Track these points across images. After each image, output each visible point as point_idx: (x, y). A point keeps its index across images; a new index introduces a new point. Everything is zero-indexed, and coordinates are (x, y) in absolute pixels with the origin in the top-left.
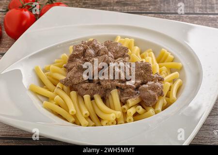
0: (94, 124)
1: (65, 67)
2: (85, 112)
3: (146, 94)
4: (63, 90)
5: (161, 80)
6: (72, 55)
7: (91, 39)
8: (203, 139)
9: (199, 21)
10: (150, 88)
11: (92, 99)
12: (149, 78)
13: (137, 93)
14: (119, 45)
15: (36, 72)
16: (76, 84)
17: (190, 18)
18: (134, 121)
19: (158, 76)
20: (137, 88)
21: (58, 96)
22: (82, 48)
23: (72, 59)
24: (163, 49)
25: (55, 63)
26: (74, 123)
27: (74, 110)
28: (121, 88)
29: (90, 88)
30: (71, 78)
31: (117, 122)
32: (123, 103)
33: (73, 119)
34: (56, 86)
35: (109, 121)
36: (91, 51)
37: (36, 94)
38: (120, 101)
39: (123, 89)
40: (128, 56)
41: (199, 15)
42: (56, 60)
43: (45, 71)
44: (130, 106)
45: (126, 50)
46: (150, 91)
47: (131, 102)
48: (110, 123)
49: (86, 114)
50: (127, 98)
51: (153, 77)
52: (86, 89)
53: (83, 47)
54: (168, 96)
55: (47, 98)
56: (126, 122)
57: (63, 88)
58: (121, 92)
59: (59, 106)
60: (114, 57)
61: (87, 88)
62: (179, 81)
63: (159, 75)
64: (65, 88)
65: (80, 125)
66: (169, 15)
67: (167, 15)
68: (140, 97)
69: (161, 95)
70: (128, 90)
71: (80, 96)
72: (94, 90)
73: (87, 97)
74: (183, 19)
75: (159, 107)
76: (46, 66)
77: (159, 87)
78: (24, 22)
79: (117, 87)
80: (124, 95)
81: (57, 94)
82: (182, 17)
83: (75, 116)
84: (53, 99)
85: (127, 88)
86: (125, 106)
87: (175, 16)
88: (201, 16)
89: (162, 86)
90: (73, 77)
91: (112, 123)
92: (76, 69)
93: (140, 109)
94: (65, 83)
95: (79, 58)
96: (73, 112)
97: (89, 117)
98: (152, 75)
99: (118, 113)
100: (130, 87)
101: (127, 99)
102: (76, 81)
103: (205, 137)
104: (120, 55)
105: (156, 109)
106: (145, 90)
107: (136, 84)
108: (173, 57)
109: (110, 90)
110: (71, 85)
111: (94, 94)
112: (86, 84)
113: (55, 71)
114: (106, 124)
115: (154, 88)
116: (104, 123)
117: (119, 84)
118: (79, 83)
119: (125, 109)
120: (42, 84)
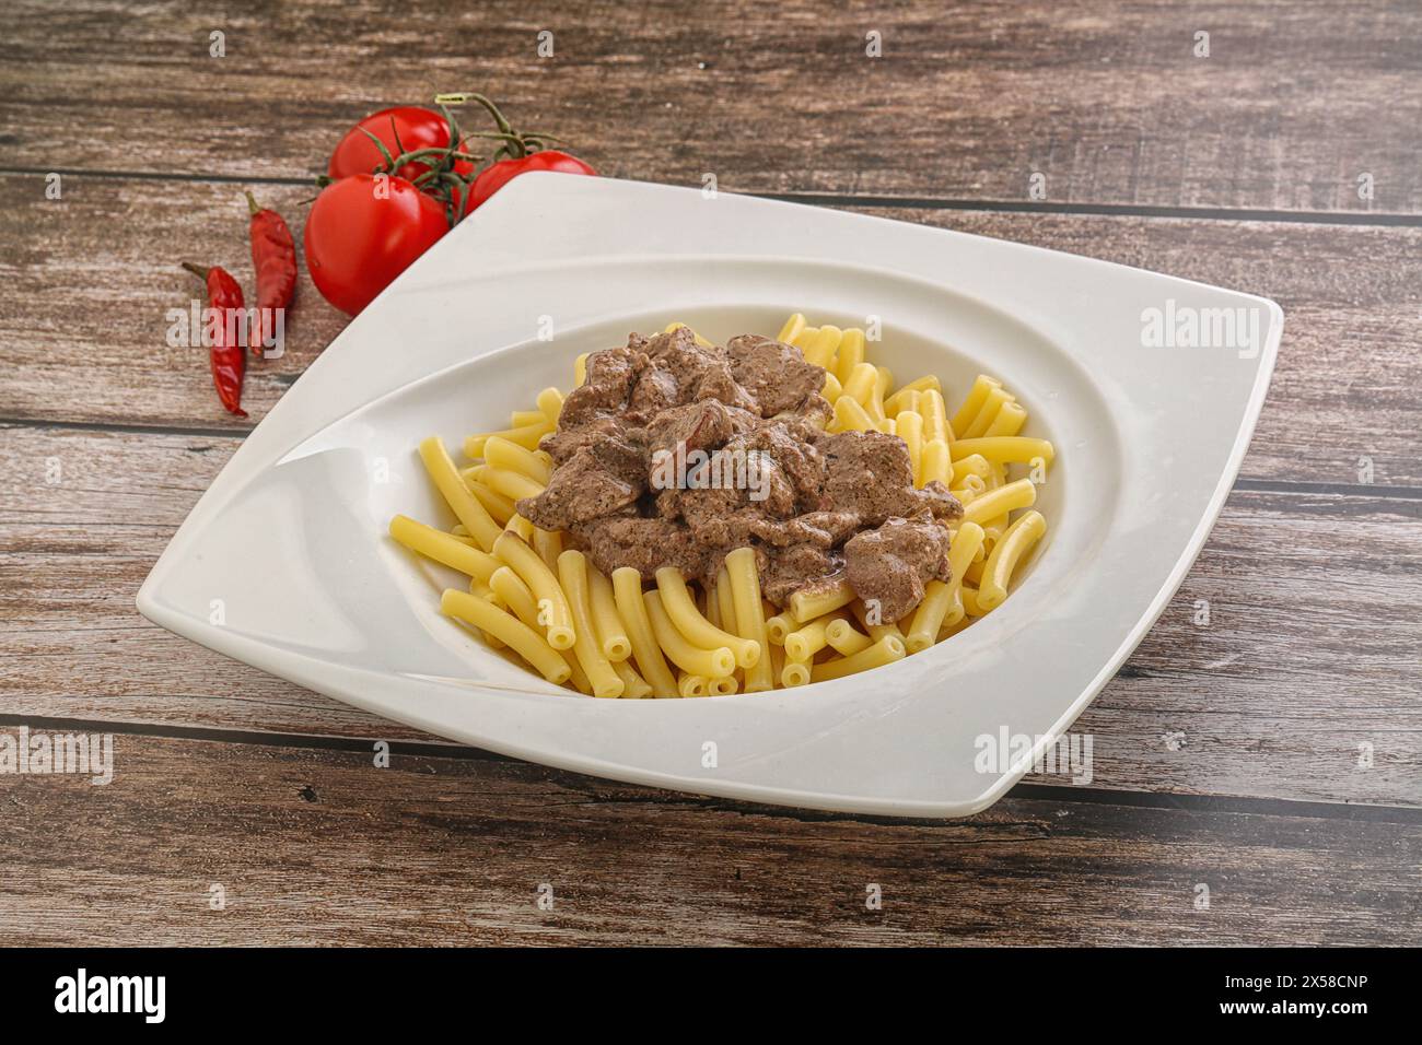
0: (648, 688)
1: (546, 448)
2: (615, 637)
3: (871, 572)
4: (531, 543)
5: (947, 513)
6: (578, 394)
7: (670, 330)
8: (1115, 770)
9: (1189, 247)
10: (889, 547)
11: (649, 584)
12: (894, 504)
13: (839, 565)
14: (786, 355)
15: (424, 463)
16: (585, 523)
17: (1155, 234)
18: (811, 683)
19: (934, 495)
20: (837, 547)
21: (505, 569)
22: (622, 367)
23: (576, 413)
24: (983, 379)
25: (509, 428)
26: (569, 684)
27: (569, 632)
28: (769, 544)
29: (641, 539)
30: (563, 496)
31: (742, 681)
32: (776, 605)
33: (563, 669)
34: (502, 525)
35: (710, 679)
36: (662, 382)
37: (418, 557)
38: (764, 597)
39: (779, 549)
40: (819, 405)
41: (1195, 221)
42: (516, 415)
43: (464, 460)
44: (802, 618)
45: (815, 378)
46: (890, 558)
47: (806, 602)
48: (713, 686)
49: (617, 648)
50: (793, 584)
51: (915, 499)
52: (625, 545)
53: (629, 360)
54: (972, 581)
55: (466, 579)
56: (779, 686)
57: (531, 538)
58: (770, 559)
59: (511, 612)
60: (758, 409)
61: (629, 538)
62: (1033, 517)
63: (940, 492)
64: (541, 535)
65: (591, 693)
66: (1061, 217)
67: (1052, 216)
68: (848, 585)
69: (938, 575)
70: (799, 553)
71: (600, 570)
72: (656, 550)
73: (626, 578)
74: (1118, 237)
75: (926, 628)
76: (467, 439)
77: (928, 541)
78: (394, 240)
79: (755, 540)
80: (783, 572)
81: (505, 562)
82: (1118, 224)
83: (570, 655)
84: (485, 583)
85: (796, 543)
86: (779, 621)
87: (1085, 223)
88: (1205, 222)
89: (944, 541)
90: (574, 492)
91: (721, 689)
92: (587, 460)
93: (843, 634)
94: (539, 513)
95: (608, 407)
96: (562, 638)
97: (632, 662)
98: (910, 490)
99: (749, 648)
100: (810, 540)
101: (792, 591)
102: (583, 508)
103: (1121, 761)
104: (785, 400)
105: (913, 636)
106: (869, 551)
107: (835, 529)
108: (1020, 413)
109: (724, 549)
110: (565, 524)
111: (657, 564)
112: (627, 523)
113: (504, 464)
114: (697, 690)
115: (909, 548)
116: (687, 685)
117: (762, 524)
118: (598, 517)
119: (779, 632)
120: (449, 518)
